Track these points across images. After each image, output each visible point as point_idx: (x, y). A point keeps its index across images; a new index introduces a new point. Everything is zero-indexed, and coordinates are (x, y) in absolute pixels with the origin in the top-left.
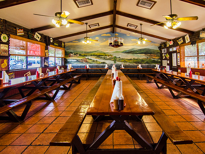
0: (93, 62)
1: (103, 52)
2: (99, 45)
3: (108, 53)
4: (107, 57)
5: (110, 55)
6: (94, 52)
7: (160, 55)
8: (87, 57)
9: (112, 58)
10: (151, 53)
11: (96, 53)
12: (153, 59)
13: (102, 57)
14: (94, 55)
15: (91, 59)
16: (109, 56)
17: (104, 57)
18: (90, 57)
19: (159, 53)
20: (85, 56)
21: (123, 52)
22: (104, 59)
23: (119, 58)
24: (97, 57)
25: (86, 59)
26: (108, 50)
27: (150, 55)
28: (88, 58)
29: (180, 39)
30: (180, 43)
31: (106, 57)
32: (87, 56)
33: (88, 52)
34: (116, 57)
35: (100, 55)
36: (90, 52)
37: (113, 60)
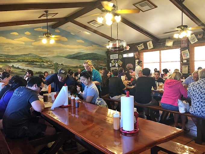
0: (21, 72)
1: (39, 57)
2: (32, 45)
3: (46, 58)
4: (44, 64)
5: (49, 62)
6: (24, 56)
7: (107, 62)
8: (11, 65)
9: (51, 65)
10: (98, 59)
11: (27, 58)
12: (100, 67)
13: (36, 65)
14: (23, 61)
15: (18, 68)
16: (47, 62)
17: (39, 63)
18: (16, 63)
19: (106, 59)
20: (6, 62)
21: (66, 57)
22: (41, 66)
23: (62, 65)
24: (29, 64)
25: (10, 67)
26: (46, 53)
27: (97, 61)
28: (13, 66)
29: (140, 45)
30: (139, 49)
31: (42, 63)
32: (10, 62)
33: (12, 56)
34: (57, 64)
35: (33, 62)
36: (17, 56)
37: (54, 69)
